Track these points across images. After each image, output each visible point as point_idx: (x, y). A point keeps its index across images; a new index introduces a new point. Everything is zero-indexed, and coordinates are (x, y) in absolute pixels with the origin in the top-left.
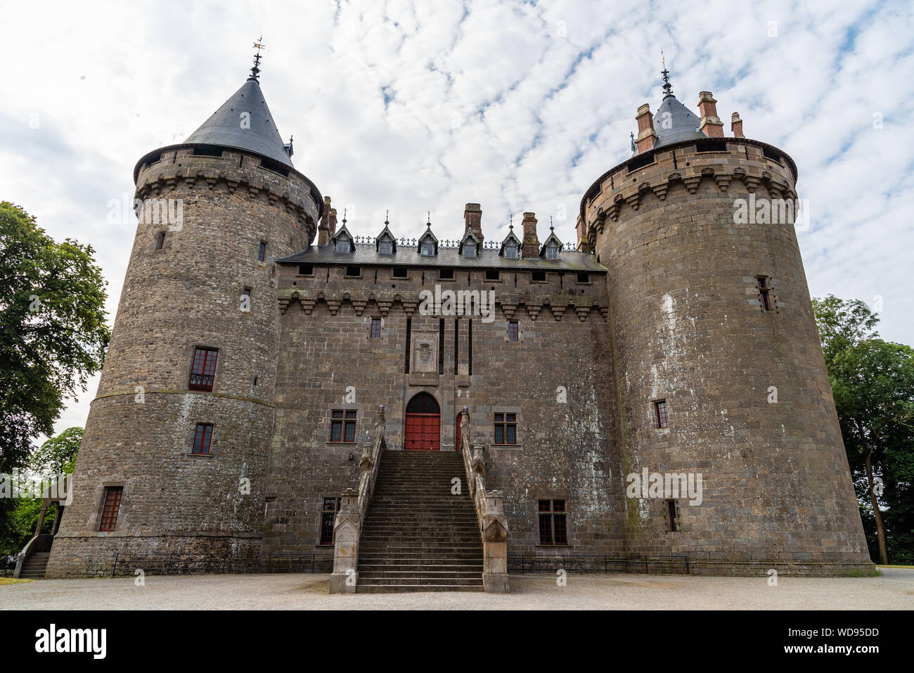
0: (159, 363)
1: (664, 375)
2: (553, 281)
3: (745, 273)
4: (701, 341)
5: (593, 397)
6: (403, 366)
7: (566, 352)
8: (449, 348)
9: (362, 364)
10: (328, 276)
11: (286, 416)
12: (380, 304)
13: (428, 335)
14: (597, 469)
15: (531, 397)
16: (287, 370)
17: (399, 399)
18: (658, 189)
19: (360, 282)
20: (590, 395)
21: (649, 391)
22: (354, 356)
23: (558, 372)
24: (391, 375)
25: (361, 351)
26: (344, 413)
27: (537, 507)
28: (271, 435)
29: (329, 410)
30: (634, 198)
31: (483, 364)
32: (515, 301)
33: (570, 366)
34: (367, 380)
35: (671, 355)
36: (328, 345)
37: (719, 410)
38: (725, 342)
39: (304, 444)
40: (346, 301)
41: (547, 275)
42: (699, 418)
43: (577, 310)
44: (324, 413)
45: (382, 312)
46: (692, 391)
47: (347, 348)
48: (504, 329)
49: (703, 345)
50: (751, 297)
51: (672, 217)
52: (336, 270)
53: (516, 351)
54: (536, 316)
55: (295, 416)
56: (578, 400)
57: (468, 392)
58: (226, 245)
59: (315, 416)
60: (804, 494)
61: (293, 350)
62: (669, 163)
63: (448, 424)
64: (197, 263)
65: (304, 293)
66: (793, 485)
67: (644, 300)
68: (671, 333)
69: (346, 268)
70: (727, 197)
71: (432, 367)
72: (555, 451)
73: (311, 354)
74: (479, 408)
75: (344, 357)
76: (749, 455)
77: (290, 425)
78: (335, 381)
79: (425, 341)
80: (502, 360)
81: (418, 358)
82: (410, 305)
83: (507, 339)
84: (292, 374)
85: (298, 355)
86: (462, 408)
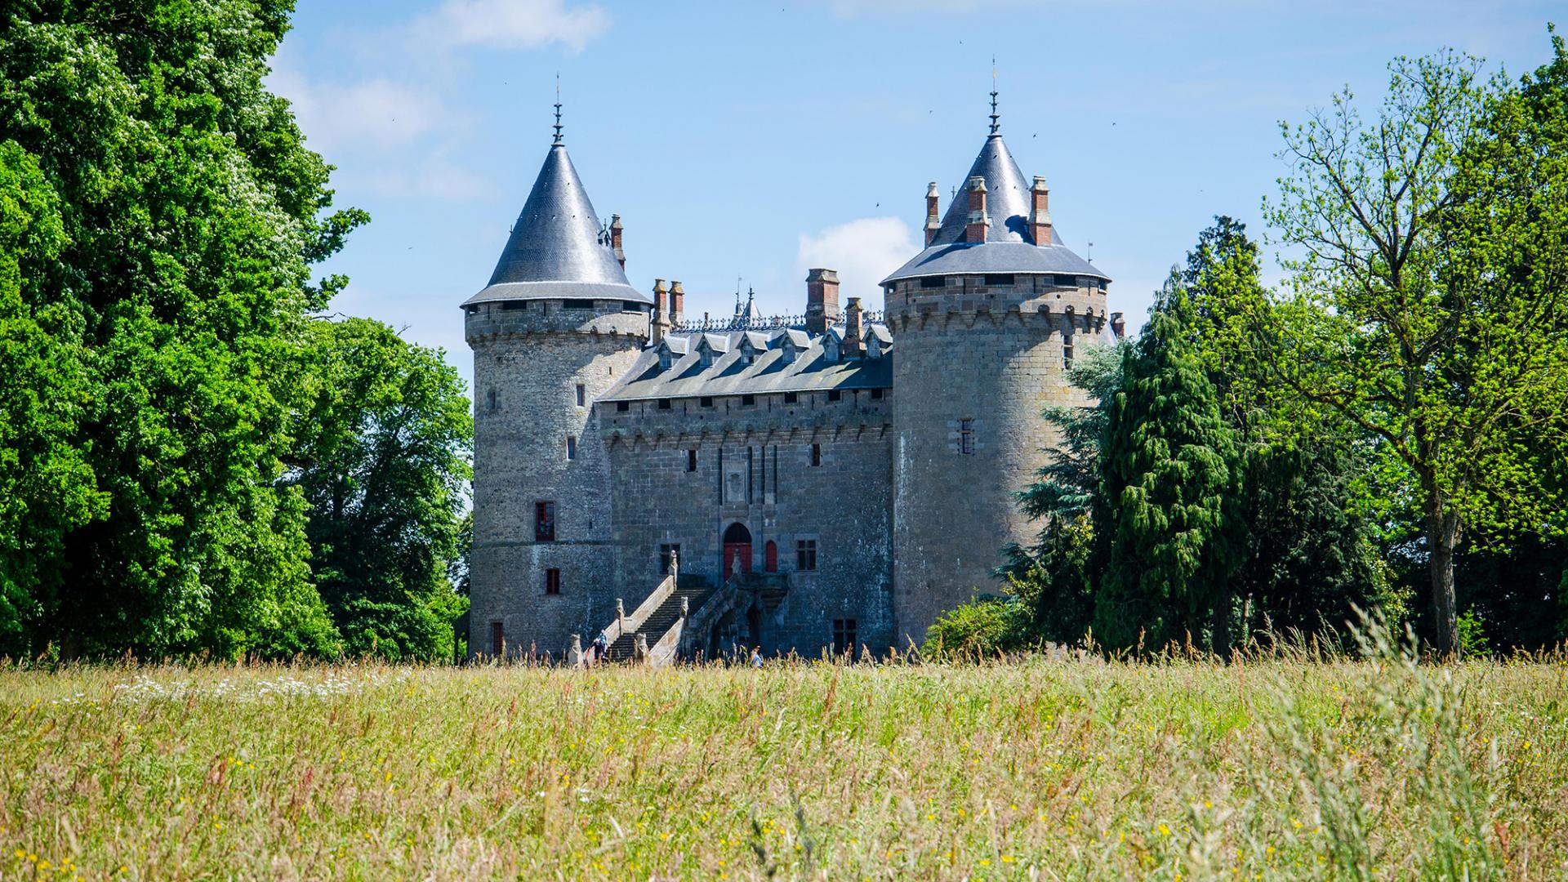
2: (849, 399)
3: (951, 417)
4: (914, 482)
6: (716, 499)
8: (757, 476)
9: (682, 498)
10: (643, 411)
11: (623, 551)
12: (691, 437)
13: (738, 464)
14: (883, 589)
16: (619, 508)
17: (715, 531)
19: (672, 415)
22: (674, 492)
23: (853, 496)
24: (707, 508)
25: (680, 485)
27: (831, 625)
28: (613, 571)
29: (657, 545)
31: (785, 492)
32: (812, 425)
34: (687, 514)
36: (651, 481)
38: (927, 486)
39: (640, 577)
40: (661, 436)
41: (842, 394)
43: (871, 429)
45: (694, 444)
47: (667, 483)
48: (805, 454)
49: (914, 487)
50: (953, 441)
52: (649, 404)
53: (816, 475)
54: (835, 437)
55: (630, 552)
57: (773, 521)
59: (646, 551)
61: (623, 488)
62: (903, 296)
63: (759, 552)
65: (623, 432)
68: (903, 471)
69: (657, 401)
71: (741, 498)
72: (848, 575)
73: (637, 492)
74: (785, 536)
75: (665, 492)
77: (627, 560)
78: (660, 516)
79: (735, 471)
80: (804, 487)
81: (729, 489)
83: (808, 464)
84: (624, 511)
85: (627, 493)
86: (768, 537)
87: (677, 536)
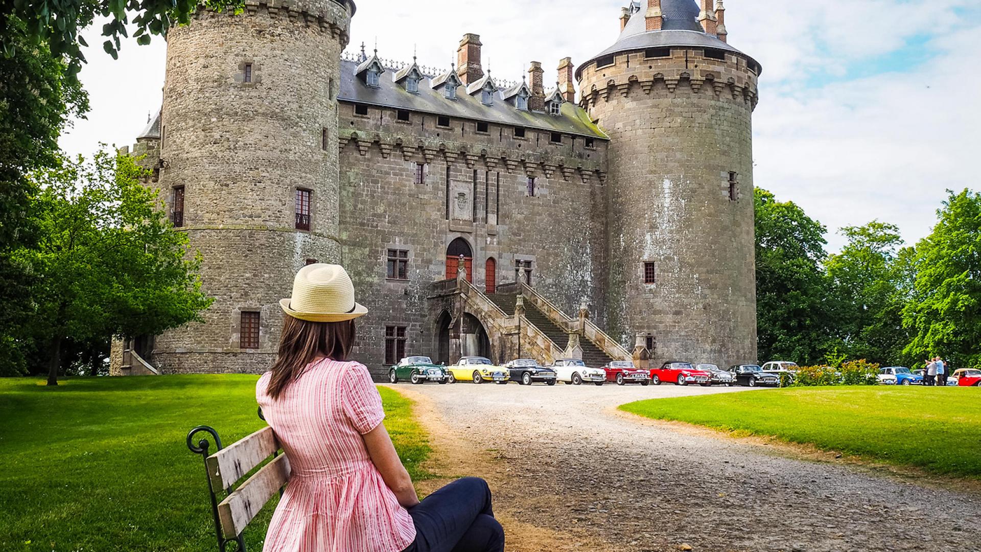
0: (270, 202)
1: (656, 242)
2: (566, 144)
3: (723, 168)
4: (687, 220)
5: (588, 251)
6: (444, 212)
7: (571, 209)
8: (481, 197)
9: (411, 208)
10: (381, 118)
11: (350, 252)
12: (426, 152)
13: (464, 184)
15: (544, 248)
16: (347, 209)
17: (442, 243)
18: (670, 82)
19: (410, 128)
20: (586, 248)
21: (641, 254)
22: (404, 200)
23: (563, 227)
24: (435, 220)
25: (410, 195)
26: (398, 253)
29: (386, 249)
30: (648, 84)
31: (507, 216)
32: (537, 160)
33: (573, 222)
34: (415, 224)
35: (664, 227)
36: (382, 187)
37: (693, 275)
38: (704, 223)
39: (367, 279)
40: (399, 146)
41: (562, 138)
42: (678, 279)
43: (583, 172)
44: (382, 252)
45: (426, 159)
46: (676, 257)
47: (397, 191)
48: (525, 184)
49: (687, 223)
50: (724, 189)
51: (676, 109)
52: (388, 112)
53: (534, 205)
54: (551, 174)
55: (358, 253)
56: (577, 253)
57: (495, 240)
58: (308, 84)
59: (374, 254)
60: (735, 335)
61: (352, 189)
62: (681, 61)
63: (481, 267)
64: (289, 102)
65: (362, 134)
66: (730, 330)
67: (646, 177)
68: (666, 209)
69: (397, 111)
70: (719, 100)
71: (467, 215)
72: (559, 295)
73: (367, 195)
74: (504, 255)
75: (395, 200)
76: (708, 307)
78: (389, 222)
79: (462, 191)
80: (523, 213)
81: (456, 206)
82: (452, 155)
83: (527, 193)
84: (353, 213)
85: (356, 195)
86: (490, 254)
87: (405, 243)
